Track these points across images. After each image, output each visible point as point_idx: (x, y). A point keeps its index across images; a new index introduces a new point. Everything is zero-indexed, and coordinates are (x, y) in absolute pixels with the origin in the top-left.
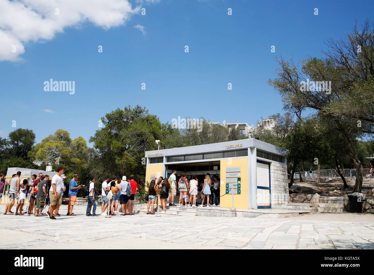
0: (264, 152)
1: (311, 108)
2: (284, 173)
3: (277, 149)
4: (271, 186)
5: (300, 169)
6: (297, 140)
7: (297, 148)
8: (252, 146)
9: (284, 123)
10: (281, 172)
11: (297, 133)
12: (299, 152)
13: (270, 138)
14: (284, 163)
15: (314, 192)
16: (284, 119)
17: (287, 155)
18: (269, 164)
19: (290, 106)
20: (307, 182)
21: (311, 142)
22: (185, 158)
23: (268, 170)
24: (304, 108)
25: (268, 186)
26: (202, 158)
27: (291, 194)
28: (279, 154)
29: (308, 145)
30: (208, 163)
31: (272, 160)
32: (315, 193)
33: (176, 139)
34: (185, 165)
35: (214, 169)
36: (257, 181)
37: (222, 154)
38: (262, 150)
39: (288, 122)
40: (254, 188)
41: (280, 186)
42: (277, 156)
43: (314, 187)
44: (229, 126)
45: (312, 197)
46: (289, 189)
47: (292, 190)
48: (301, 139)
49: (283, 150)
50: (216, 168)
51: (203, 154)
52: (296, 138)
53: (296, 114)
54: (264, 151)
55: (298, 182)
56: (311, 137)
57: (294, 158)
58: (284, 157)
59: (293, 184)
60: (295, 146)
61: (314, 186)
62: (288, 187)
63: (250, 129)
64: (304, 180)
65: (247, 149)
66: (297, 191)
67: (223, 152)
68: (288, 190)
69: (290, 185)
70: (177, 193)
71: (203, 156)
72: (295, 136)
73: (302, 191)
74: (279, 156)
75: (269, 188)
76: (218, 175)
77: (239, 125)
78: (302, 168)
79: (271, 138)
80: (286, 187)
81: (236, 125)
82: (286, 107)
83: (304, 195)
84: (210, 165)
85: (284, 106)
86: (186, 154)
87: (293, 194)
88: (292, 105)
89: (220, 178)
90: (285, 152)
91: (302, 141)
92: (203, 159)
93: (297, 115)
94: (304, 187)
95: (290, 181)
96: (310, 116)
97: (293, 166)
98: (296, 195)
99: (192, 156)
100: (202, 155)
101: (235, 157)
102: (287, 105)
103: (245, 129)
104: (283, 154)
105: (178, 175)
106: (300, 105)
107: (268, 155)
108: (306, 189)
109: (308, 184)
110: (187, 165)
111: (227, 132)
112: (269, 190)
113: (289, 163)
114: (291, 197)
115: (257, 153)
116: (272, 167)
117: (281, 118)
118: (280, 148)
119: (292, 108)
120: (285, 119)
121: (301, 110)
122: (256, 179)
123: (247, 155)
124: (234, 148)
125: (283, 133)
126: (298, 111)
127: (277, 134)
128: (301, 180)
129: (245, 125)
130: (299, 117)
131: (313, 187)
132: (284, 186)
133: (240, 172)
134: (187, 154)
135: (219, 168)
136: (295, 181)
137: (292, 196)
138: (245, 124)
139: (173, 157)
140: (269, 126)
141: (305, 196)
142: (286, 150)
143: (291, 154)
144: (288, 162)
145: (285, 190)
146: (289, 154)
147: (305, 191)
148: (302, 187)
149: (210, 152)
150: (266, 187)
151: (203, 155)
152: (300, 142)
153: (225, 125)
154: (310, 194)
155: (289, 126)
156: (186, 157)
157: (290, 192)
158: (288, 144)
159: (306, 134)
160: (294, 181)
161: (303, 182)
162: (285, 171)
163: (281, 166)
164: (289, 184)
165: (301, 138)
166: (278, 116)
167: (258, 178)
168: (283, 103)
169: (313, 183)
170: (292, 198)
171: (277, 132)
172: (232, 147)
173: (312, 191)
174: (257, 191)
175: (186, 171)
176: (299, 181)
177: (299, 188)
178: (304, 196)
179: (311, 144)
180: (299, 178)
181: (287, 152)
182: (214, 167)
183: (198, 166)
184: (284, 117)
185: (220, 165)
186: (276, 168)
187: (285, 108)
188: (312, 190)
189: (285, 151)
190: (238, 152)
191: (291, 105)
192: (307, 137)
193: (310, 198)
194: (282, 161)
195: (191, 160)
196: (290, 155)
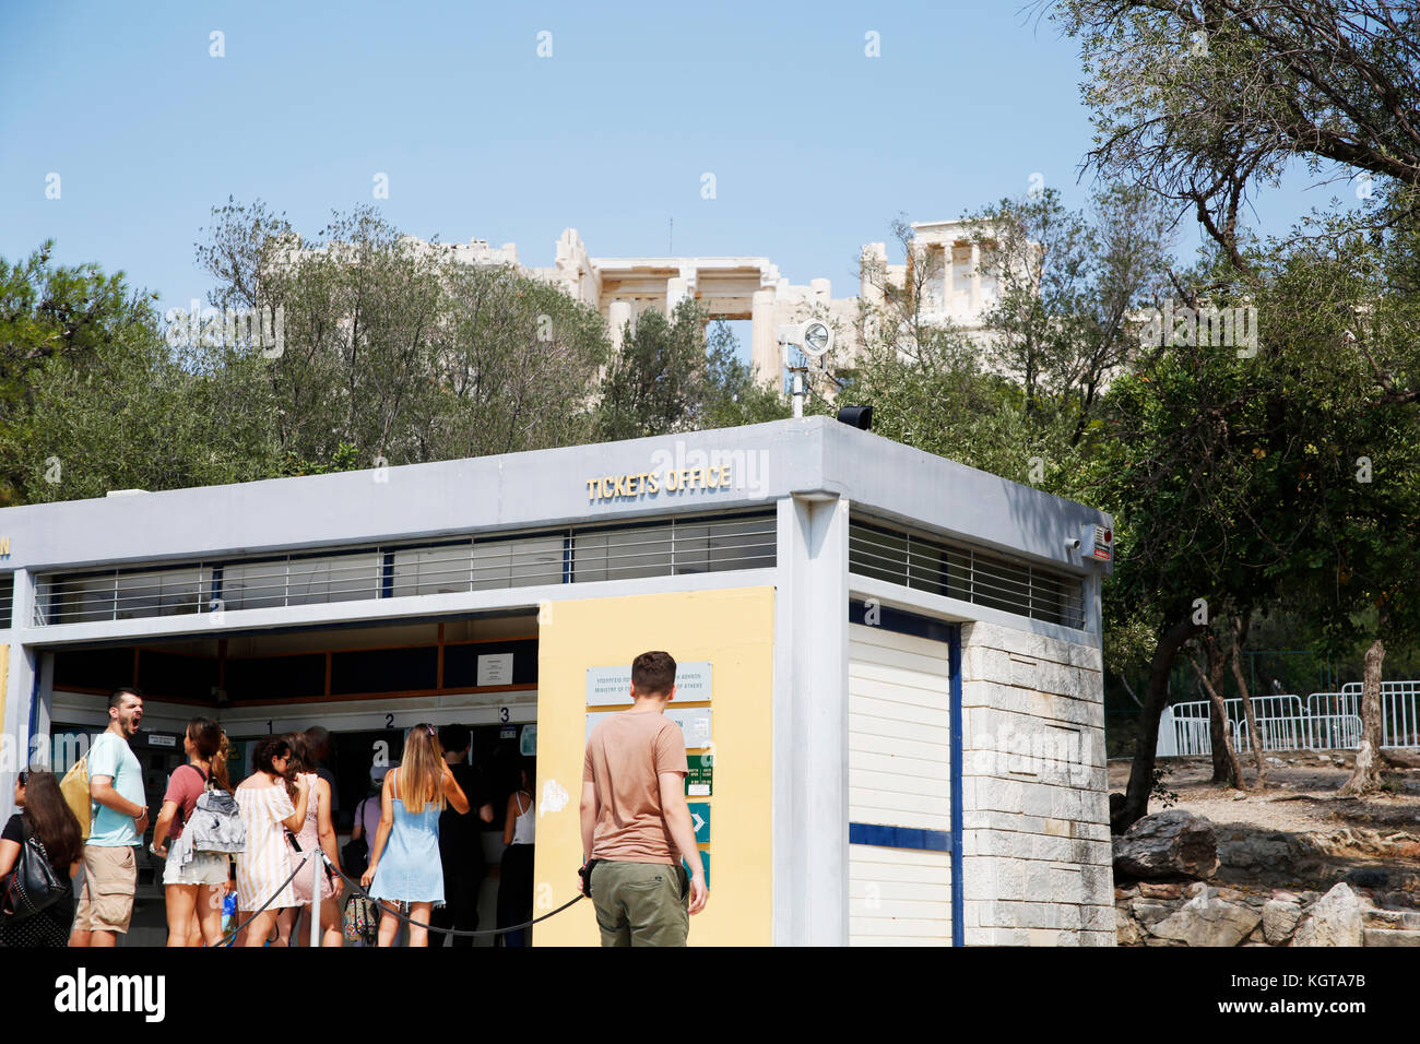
0: (910, 532)
1: (1328, 163)
2: (1079, 713)
3: (1021, 510)
4: (967, 821)
5: (1218, 671)
6: (1193, 431)
7: (1195, 498)
8: (812, 480)
9: (1091, 278)
10: (1054, 708)
11: (1194, 371)
12: (1210, 530)
13: (971, 405)
14: (1081, 626)
15: (1324, 872)
16: (1089, 238)
17: (1101, 556)
18: (952, 634)
19: (1148, 142)
20: (1273, 784)
21: (1311, 449)
22: (219, 585)
23: (946, 683)
24: (1264, 161)
25: (943, 824)
26: (378, 585)
27: (1133, 892)
28: (1038, 549)
29: (1286, 481)
30: (433, 628)
31: (978, 601)
32: (1324, 886)
33: (135, 406)
34: (214, 649)
35: (481, 681)
36: (852, 781)
37: (555, 546)
38: (895, 519)
39: (1127, 267)
40: (826, 835)
41: (1036, 822)
42: (1025, 569)
43: (1323, 834)
44: (610, 283)
45: (1307, 915)
46: (1115, 849)
47: (1143, 856)
48: (1231, 422)
49: (1073, 516)
50: (495, 668)
51: (390, 549)
52: (1187, 417)
53: (1193, 210)
54: (911, 524)
55: (1200, 784)
56: (1315, 409)
57: (1167, 588)
58: (1083, 576)
59: (1154, 807)
60: (1174, 487)
61: (1327, 819)
62: (1104, 833)
63: (800, 340)
64: (1245, 771)
65: (768, 511)
66: (1181, 865)
67: (565, 533)
68: (1104, 857)
69: (1125, 814)
70: (138, 903)
71: (388, 571)
72: (1174, 402)
73: (1228, 865)
74: (1035, 572)
75: (950, 843)
76: (519, 727)
77: (704, 276)
78: (1235, 667)
79: (976, 406)
80: (1093, 831)
81: (675, 272)
82: (1115, 147)
83: (1236, 894)
84: (449, 649)
85: (1098, 140)
86: (229, 552)
87: (1146, 887)
88: (1170, 131)
89: (533, 760)
90: (1090, 536)
91: (1235, 439)
92: (387, 594)
93: (1203, 216)
94: (1242, 832)
95: (1126, 779)
96: (1309, 232)
97: (1156, 654)
98: (1172, 897)
99: (288, 570)
100: (378, 562)
101: (665, 572)
102: (1123, 132)
103: (748, 316)
104: (1069, 549)
105: (151, 741)
106: (1236, 137)
107: (944, 557)
108: (1258, 846)
109: (1273, 806)
110: (232, 648)
111: (591, 342)
112: (944, 860)
113: (1123, 623)
114: (1132, 914)
115: (852, 544)
116: (975, 660)
117: (1067, 226)
118: (1053, 505)
119: (1162, 155)
120: (1097, 240)
121: (1239, 174)
122: (845, 766)
123: (772, 563)
124: (664, 503)
125: (1078, 362)
126: (1209, 185)
127: (1031, 372)
128: (1225, 773)
129: (751, 277)
130: (1218, 237)
131: (1320, 827)
132: (1072, 822)
133: (706, 704)
134: (242, 551)
135: (527, 675)
136: (1166, 780)
137: (1140, 905)
138: (755, 263)
139: (111, 573)
140: (969, 291)
141: (1246, 904)
142: (1098, 521)
143: (1139, 546)
144: (1117, 614)
145: (1083, 855)
146: (1126, 552)
147: (1248, 867)
148: (1226, 828)
149: (449, 534)
150: (924, 832)
151: (388, 560)
152: (1219, 453)
153: (572, 268)
154: (1291, 888)
155: (1135, 298)
156: (230, 575)
157: (1126, 875)
158: (1116, 466)
159: (1269, 386)
160: (1160, 775)
161: (1235, 786)
162: (1088, 691)
163: (1053, 654)
164: (1116, 802)
165: (1225, 415)
166: (1044, 211)
167: (855, 759)
168: (1090, 112)
169: (1320, 795)
170: (1141, 921)
171: (1032, 356)
172: (641, 487)
173: (1304, 863)
174: (845, 861)
175: (222, 696)
176: (1206, 772)
177: (1199, 843)
178: (1236, 909)
179: (1312, 464)
180: (1206, 750)
181: (1108, 537)
182: (484, 661)
183: (336, 656)
184: (1092, 220)
185: (533, 645)
186: (1009, 671)
187: (1102, 154)
188: (1305, 856)
189: (1087, 523)
190: (697, 533)
191: (1159, 129)
192: (1277, 406)
193: (1288, 925)
194: (1058, 609)
195: (279, 603)
196: (1131, 562)
